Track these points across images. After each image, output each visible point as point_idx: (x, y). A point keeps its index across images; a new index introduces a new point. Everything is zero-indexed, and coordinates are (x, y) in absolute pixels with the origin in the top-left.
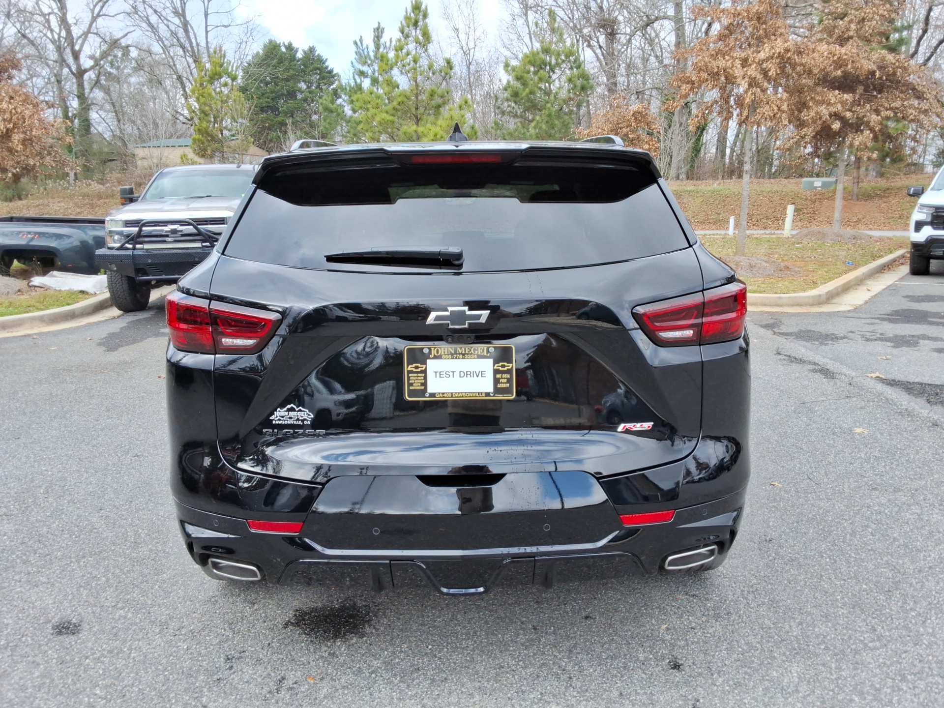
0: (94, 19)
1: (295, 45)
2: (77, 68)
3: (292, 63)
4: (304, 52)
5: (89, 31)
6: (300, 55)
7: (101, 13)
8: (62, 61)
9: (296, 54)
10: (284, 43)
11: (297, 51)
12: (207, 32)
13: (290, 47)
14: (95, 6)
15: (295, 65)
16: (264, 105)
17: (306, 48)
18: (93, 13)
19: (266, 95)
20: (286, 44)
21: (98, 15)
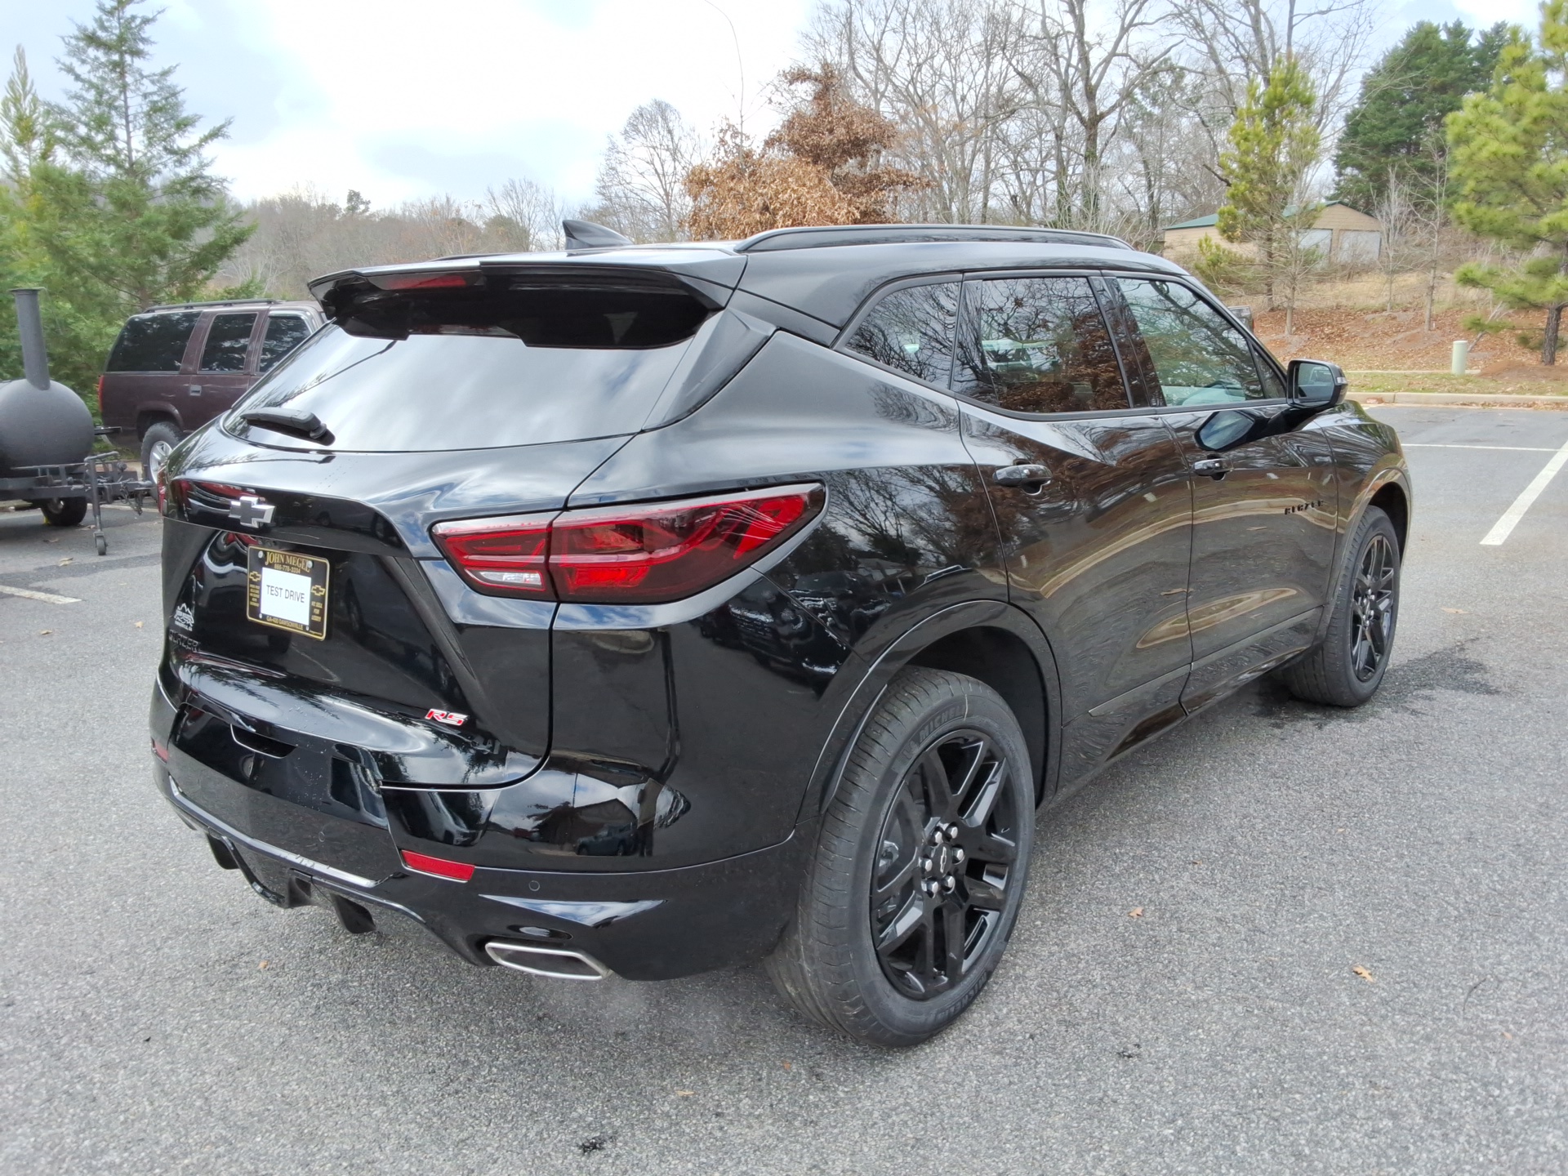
0: (1124, 30)
1: (1466, 26)
2: (1090, 113)
3: (1456, 59)
4: (1484, 35)
5: (1113, 54)
6: (1473, 42)
7: (1136, 21)
8: (1069, 105)
9: (1467, 40)
10: (1446, 25)
11: (1469, 35)
12: (1291, 27)
13: (1458, 32)
14: (1126, 13)
15: (1461, 62)
16: (1391, 140)
17: (1488, 27)
18: (1123, 20)
19: (1398, 123)
20: (1450, 25)
21: (1131, 25)
